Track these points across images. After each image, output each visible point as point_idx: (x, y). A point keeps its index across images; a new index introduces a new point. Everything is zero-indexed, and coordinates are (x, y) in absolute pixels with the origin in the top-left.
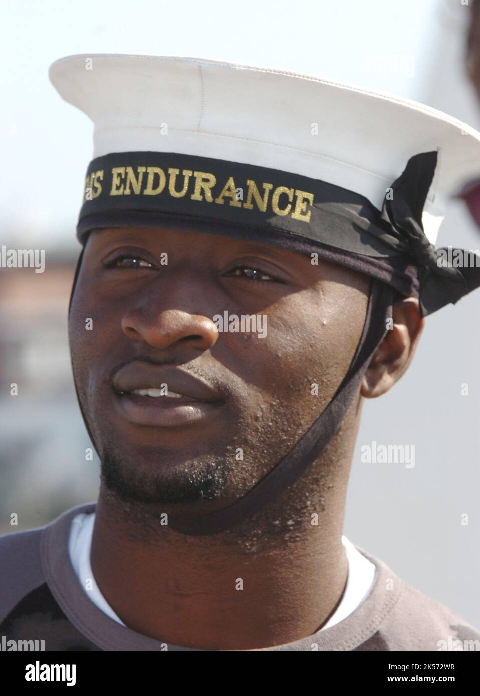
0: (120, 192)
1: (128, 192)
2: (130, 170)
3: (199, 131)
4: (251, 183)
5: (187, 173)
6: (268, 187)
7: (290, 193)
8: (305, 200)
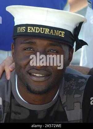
0: (30, 31)
1: (32, 31)
2: (32, 27)
3: (46, 21)
4: (55, 30)
5: (44, 29)
6: (58, 31)
7: (61, 32)
8: (63, 33)
